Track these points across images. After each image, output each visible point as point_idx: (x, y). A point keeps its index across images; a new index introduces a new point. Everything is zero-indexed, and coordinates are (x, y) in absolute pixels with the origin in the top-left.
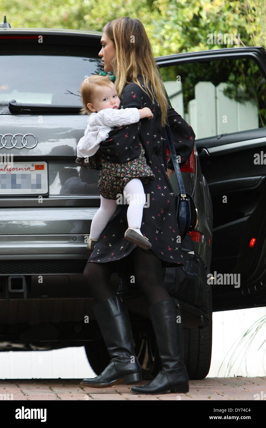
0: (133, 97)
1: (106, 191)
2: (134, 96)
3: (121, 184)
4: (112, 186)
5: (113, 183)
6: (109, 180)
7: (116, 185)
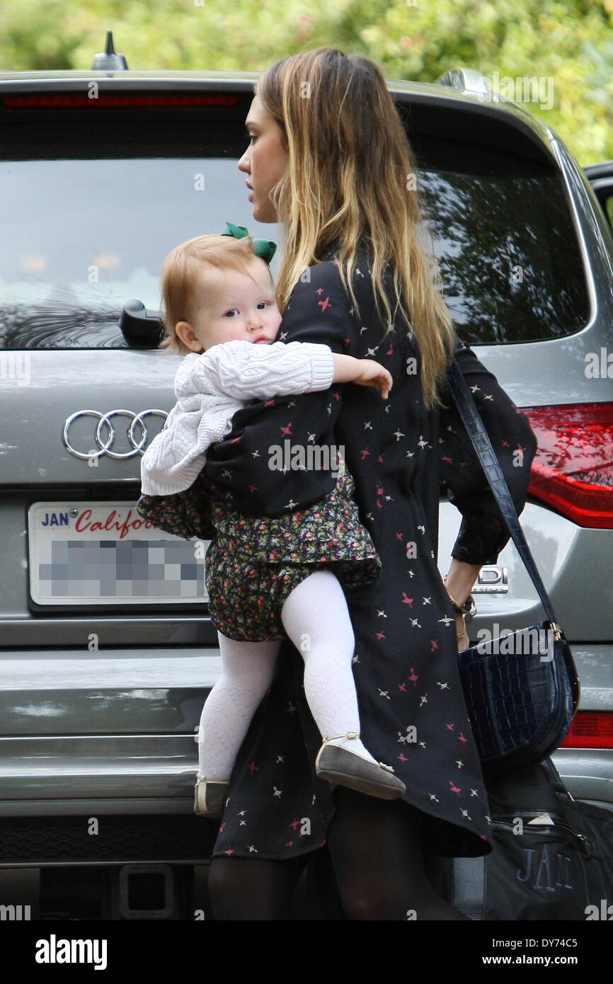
0: (321, 306)
1: (227, 613)
2: (324, 304)
3: (272, 591)
4: (243, 595)
5: (247, 586)
6: (236, 575)
7: (256, 593)
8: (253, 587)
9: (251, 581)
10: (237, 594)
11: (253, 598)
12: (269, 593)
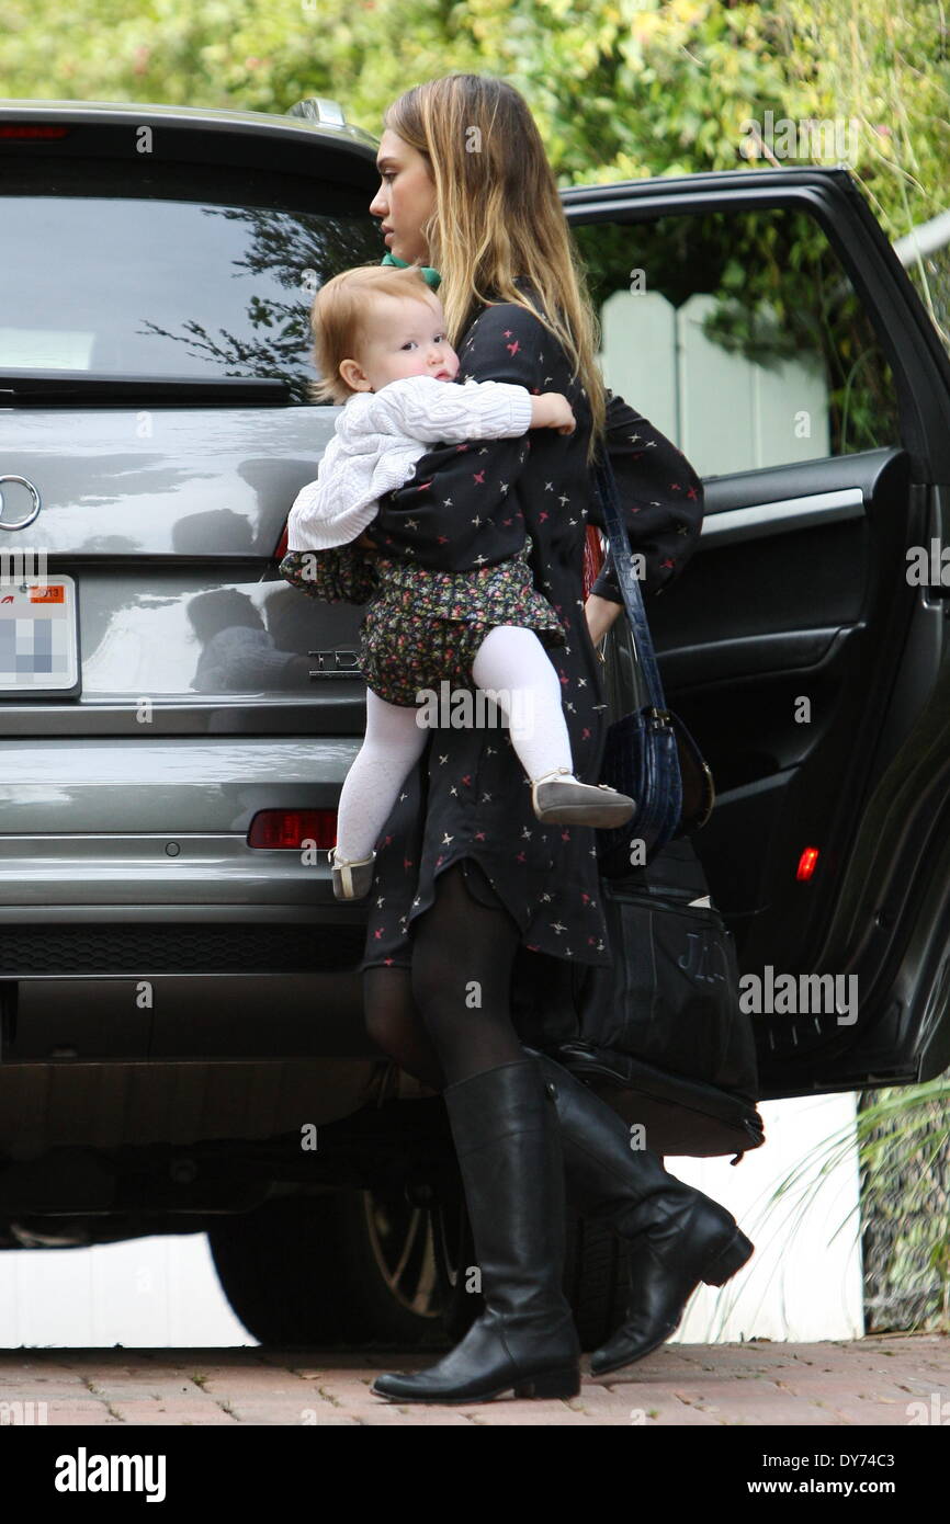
0: (510, 350)
2: (514, 348)
3: (463, 642)
4: (424, 651)
5: (430, 640)
6: (417, 629)
7: (443, 647)
8: (438, 641)
9: (434, 634)
10: (416, 651)
11: (437, 653)
12: (458, 646)
